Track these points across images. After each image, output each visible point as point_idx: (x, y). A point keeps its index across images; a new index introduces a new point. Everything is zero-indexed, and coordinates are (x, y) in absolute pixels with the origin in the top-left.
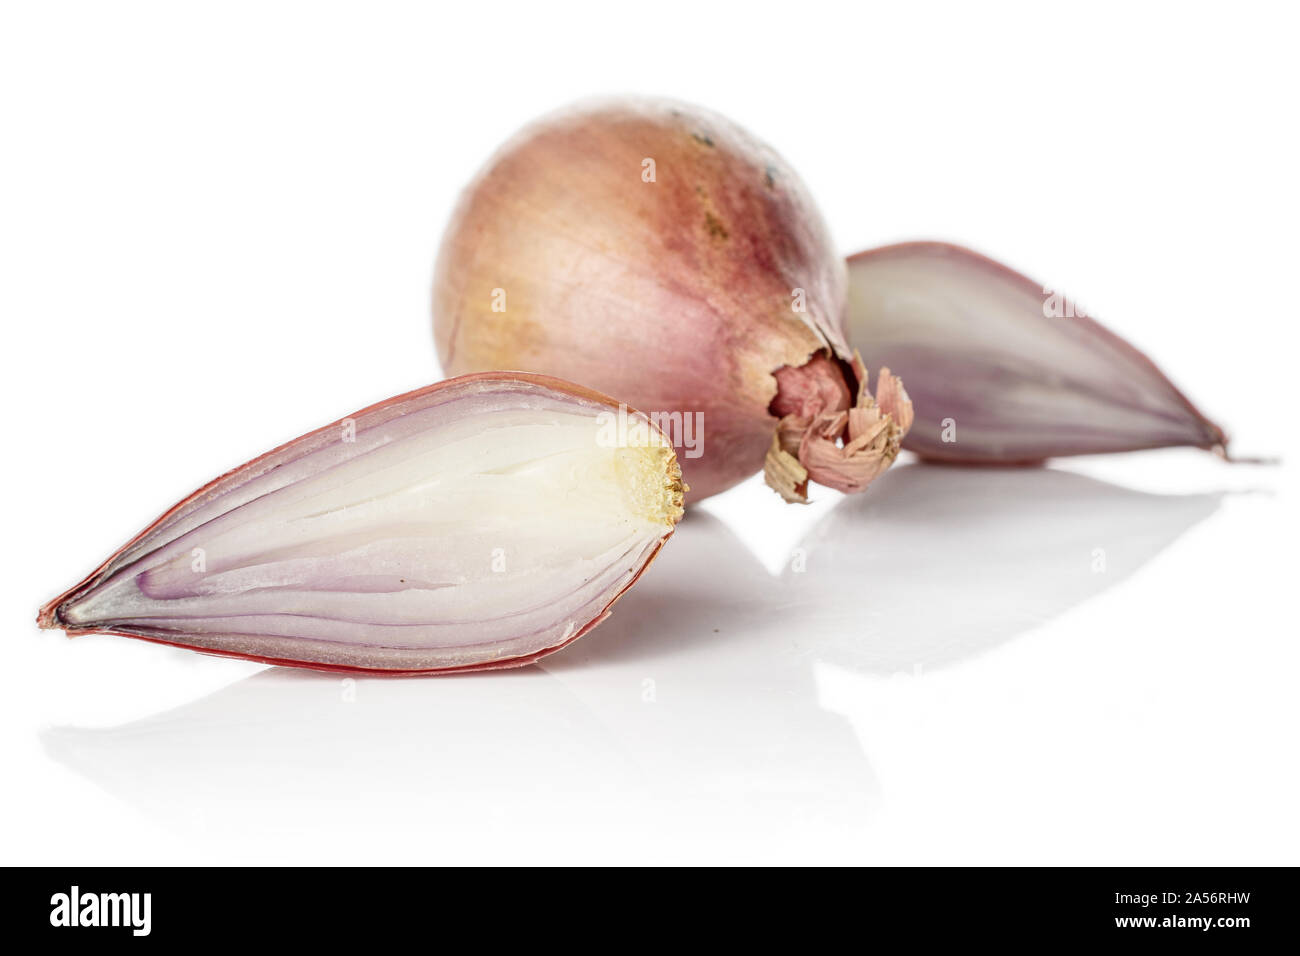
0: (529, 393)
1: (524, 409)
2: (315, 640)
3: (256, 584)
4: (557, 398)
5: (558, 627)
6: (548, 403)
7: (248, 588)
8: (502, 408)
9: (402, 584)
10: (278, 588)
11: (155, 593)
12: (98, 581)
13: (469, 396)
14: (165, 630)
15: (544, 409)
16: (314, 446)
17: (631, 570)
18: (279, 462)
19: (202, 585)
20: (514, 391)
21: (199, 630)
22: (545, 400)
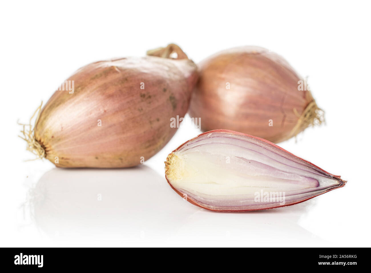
0: (200, 202)
1: (203, 198)
2: (279, 155)
3: (288, 174)
4: (193, 198)
5: (212, 136)
6: (195, 198)
7: (291, 174)
8: (208, 200)
9: (250, 162)
10: (283, 171)
11: (316, 181)
12: (328, 189)
13: (216, 206)
14: (316, 170)
15: (197, 196)
16: (261, 206)
17: (187, 145)
18: (272, 204)
19: (302, 179)
20: (203, 203)
21: (308, 168)
22: (196, 199)
